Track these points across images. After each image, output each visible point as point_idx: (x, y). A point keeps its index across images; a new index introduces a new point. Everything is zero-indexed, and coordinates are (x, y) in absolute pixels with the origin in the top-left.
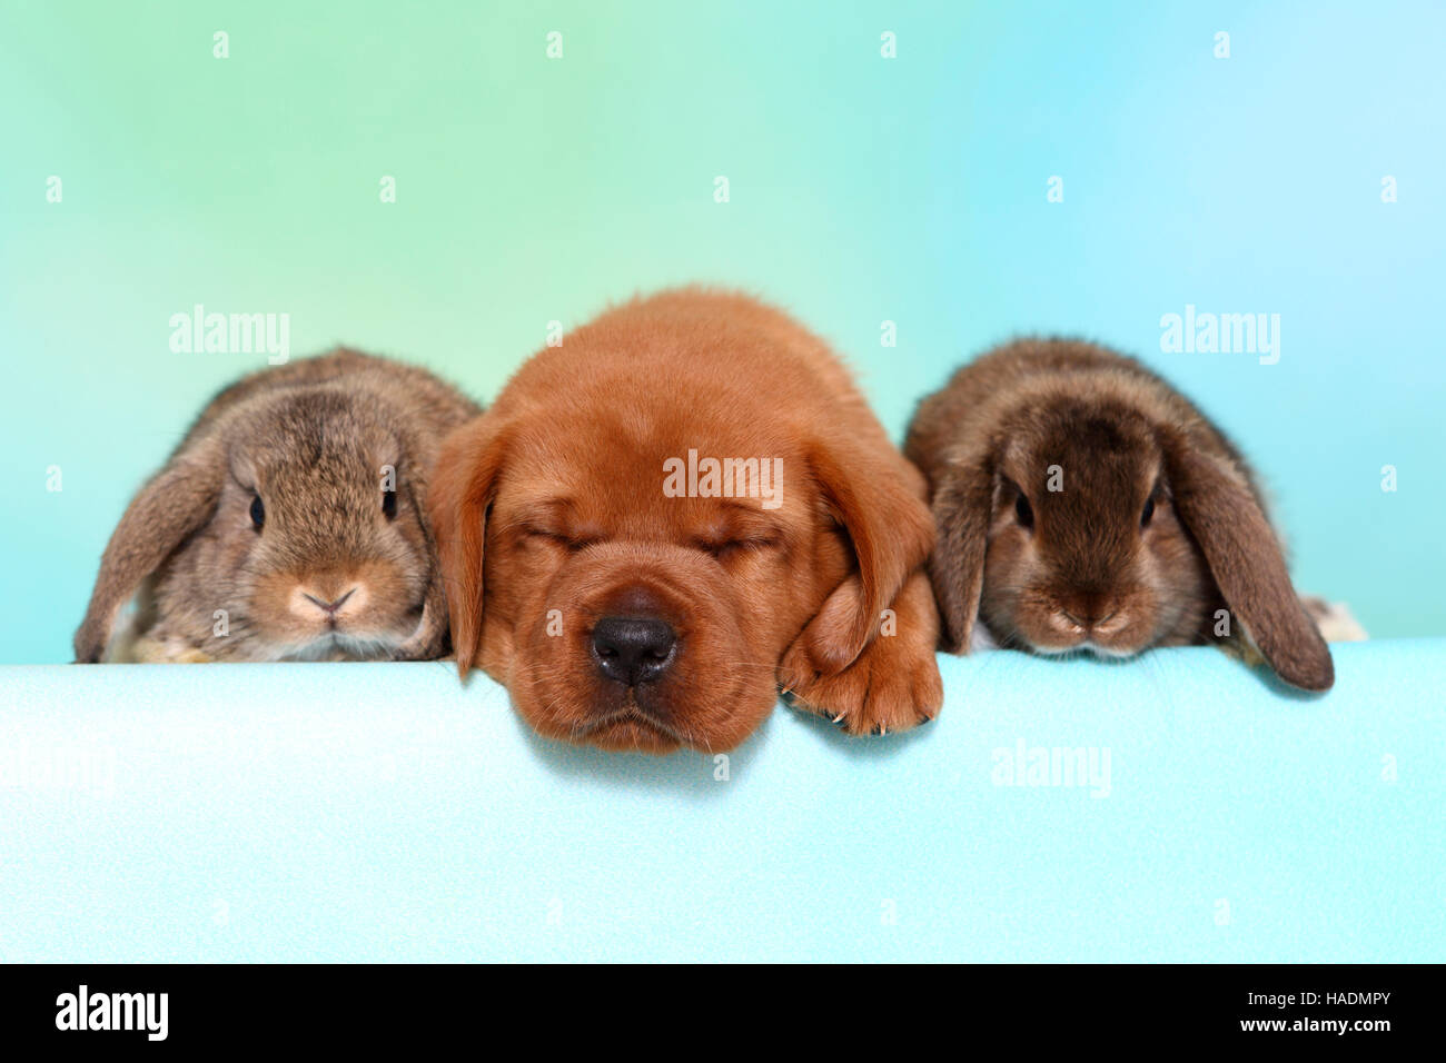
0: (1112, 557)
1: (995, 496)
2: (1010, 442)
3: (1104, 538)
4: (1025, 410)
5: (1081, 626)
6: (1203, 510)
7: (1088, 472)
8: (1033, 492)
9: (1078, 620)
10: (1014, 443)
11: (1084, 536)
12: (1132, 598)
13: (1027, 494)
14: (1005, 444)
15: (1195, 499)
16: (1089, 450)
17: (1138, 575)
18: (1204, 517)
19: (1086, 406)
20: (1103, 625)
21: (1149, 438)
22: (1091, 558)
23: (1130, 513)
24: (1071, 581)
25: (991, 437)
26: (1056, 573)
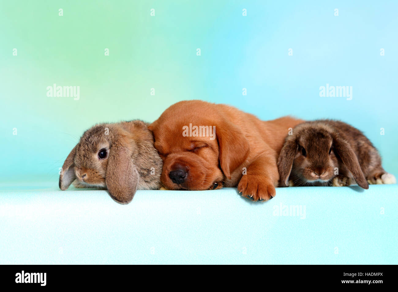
0: (324, 160)
1: (297, 149)
2: (300, 137)
3: (322, 156)
4: (304, 131)
5: (318, 175)
6: (341, 149)
7: (318, 143)
8: (307, 148)
9: (317, 174)
10: (301, 138)
11: (318, 156)
12: (329, 169)
13: (305, 148)
14: (299, 137)
15: (339, 147)
16: (318, 138)
17: (329, 164)
18: (341, 151)
19: (316, 130)
20: (323, 175)
21: (330, 136)
22: (320, 160)
23: (327, 151)
24: (315, 165)
25: (296, 136)
26: (312, 164)
